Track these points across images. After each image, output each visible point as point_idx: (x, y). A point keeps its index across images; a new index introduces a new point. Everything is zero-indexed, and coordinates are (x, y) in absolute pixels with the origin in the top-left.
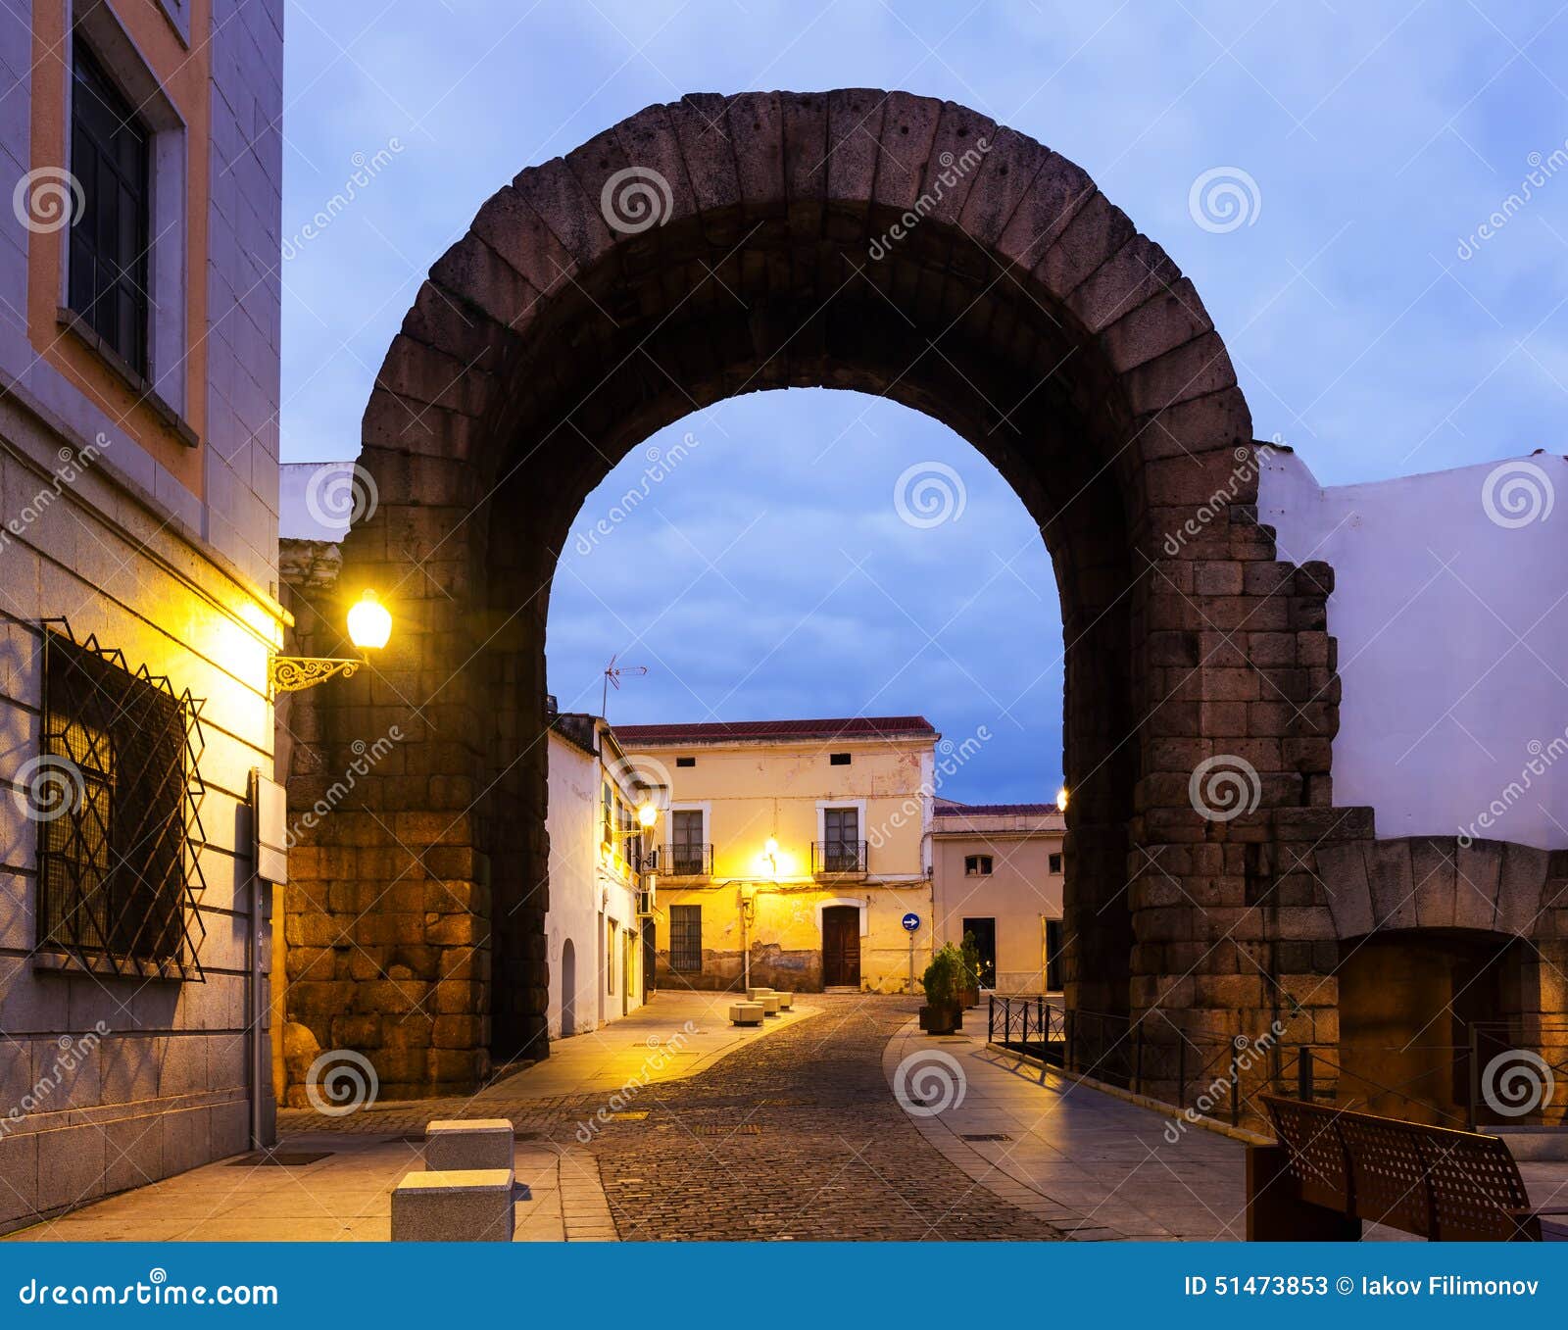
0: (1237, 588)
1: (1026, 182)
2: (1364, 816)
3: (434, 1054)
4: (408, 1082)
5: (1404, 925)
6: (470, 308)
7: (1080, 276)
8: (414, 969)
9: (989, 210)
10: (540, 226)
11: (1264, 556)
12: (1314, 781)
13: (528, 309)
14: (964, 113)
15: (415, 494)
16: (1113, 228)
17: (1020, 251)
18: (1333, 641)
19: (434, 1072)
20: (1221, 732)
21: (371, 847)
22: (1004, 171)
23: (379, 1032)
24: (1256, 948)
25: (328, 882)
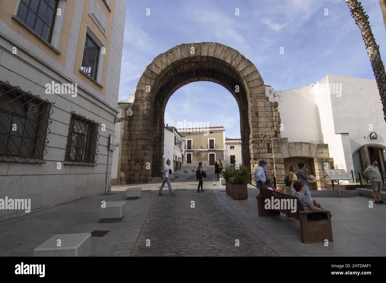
0: (263, 106)
1: (229, 52)
2: (286, 139)
3: (142, 177)
4: (138, 181)
5: (294, 156)
6: (152, 72)
7: (237, 64)
8: (140, 164)
9: (224, 56)
10: (161, 61)
11: (267, 101)
12: (277, 134)
13: (160, 71)
14: (220, 44)
15: (143, 96)
16: (242, 58)
17: (228, 61)
18: (279, 113)
19: (142, 179)
20: (262, 127)
21: (134, 145)
22: (226, 51)
23: (134, 173)
24: (270, 160)
25: (128, 151)
